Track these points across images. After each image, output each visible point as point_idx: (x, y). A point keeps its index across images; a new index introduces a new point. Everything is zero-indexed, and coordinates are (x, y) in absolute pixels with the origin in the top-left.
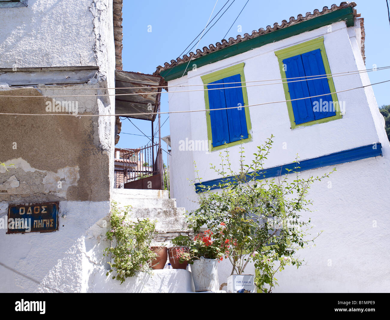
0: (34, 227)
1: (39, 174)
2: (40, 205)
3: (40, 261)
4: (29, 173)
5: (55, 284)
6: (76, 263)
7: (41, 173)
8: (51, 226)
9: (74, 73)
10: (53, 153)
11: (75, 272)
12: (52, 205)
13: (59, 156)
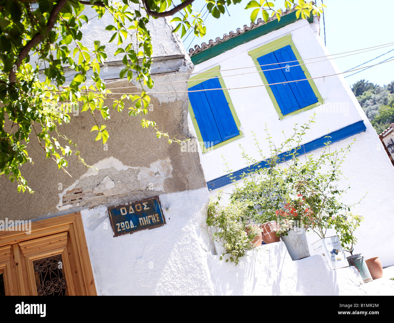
0: (141, 225)
1: (132, 171)
2: (141, 202)
3: (158, 257)
4: (122, 172)
5: (180, 276)
6: (194, 251)
7: (134, 170)
8: (158, 221)
9: (161, 63)
10: (144, 148)
11: (196, 260)
12: (152, 201)
13: (150, 149)
